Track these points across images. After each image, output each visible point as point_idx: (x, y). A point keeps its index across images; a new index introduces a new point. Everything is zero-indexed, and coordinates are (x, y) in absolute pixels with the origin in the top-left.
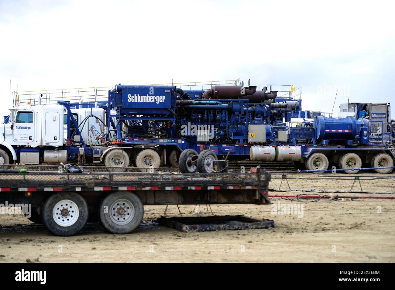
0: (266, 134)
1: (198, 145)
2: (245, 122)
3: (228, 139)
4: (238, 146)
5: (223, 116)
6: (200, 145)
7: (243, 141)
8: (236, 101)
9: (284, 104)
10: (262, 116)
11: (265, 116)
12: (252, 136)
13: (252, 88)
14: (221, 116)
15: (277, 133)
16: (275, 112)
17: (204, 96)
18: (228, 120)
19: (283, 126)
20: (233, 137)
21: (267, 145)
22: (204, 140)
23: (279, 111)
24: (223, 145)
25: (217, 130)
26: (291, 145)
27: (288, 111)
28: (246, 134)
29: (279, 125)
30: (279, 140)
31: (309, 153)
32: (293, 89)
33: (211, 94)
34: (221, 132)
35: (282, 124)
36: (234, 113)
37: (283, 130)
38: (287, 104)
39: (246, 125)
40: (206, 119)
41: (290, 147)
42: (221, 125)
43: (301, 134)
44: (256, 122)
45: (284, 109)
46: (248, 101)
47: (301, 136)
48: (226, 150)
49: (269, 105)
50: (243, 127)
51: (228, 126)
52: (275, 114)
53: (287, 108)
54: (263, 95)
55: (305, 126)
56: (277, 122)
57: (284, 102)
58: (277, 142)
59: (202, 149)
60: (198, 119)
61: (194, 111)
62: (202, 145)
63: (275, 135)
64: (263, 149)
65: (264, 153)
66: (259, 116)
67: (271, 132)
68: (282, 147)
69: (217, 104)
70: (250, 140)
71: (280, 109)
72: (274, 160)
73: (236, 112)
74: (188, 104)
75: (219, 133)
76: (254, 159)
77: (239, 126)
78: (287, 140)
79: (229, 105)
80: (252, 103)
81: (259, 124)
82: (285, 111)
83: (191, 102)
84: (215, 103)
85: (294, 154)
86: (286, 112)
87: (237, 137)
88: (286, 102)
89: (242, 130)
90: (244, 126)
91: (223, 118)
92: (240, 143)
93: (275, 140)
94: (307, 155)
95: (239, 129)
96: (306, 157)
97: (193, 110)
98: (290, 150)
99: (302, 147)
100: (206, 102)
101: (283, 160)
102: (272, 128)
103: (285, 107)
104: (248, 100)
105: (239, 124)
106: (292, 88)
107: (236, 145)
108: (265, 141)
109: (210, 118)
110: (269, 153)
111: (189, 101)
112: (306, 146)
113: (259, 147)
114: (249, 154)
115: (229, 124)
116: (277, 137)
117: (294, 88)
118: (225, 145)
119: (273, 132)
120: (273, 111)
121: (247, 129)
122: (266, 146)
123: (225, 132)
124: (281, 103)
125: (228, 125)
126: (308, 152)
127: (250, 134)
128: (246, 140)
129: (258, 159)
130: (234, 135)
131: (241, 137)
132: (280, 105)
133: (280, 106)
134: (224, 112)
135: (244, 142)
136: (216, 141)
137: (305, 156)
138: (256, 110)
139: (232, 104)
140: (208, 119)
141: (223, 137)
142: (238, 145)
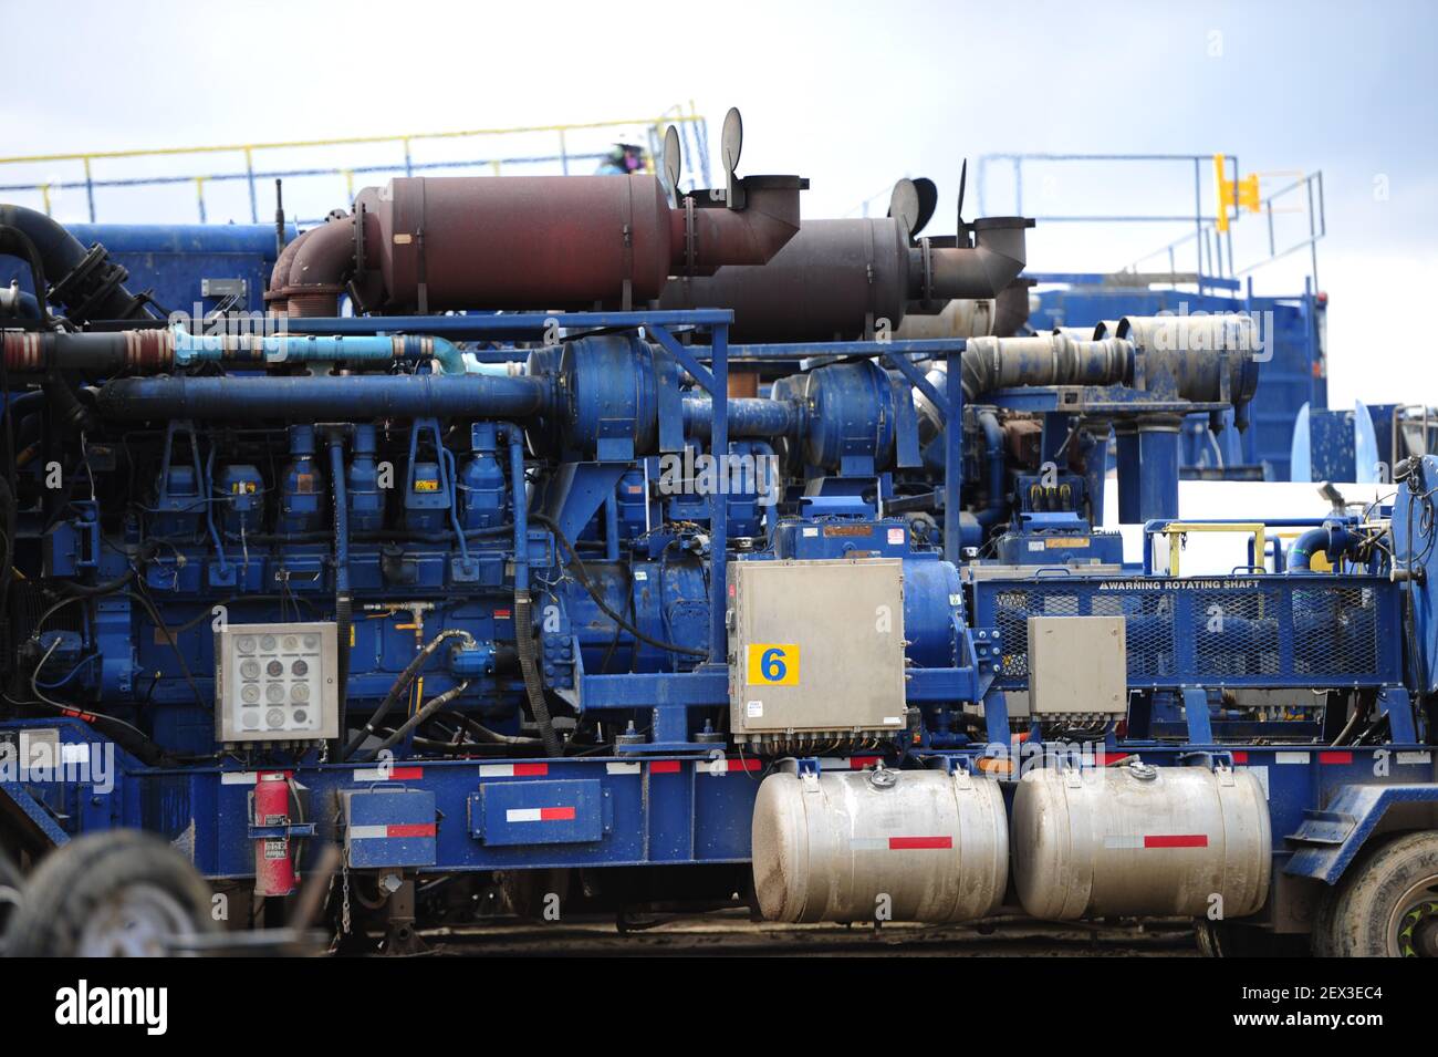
0: (909, 652)
1: (229, 779)
2: (704, 539)
3: (537, 703)
4: (637, 778)
5: (477, 483)
6: (250, 778)
7: (681, 722)
8: (610, 331)
9: (1109, 342)
10: (879, 470)
11: (909, 472)
12: (774, 670)
13: (761, 199)
14: (460, 479)
15: (1017, 641)
16: (1024, 426)
17: (286, 282)
18: (532, 522)
19: (1094, 568)
20: (586, 684)
21: (920, 756)
22: (290, 729)
23: (1057, 421)
24: (485, 771)
25: (418, 624)
26: (1169, 759)
27: (1149, 416)
28: (713, 653)
29: (1051, 556)
30: (1039, 709)
31: (1346, 832)
32: (1234, 193)
33: (353, 265)
34: (459, 641)
35: (1083, 543)
36: (589, 451)
37: (1085, 610)
38: (1140, 350)
39: (707, 564)
40: (310, 516)
41: (1150, 778)
42: (467, 568)
43: (1269, 642)
44: (810, 532)
45: (1101, 399)
46: (720, 325)
47: (1270, 663)
48: (514, 816)
49: (951, 355)
50: (683, 585)
51: (532, 580)
52: (1019, 454)
53: (1141, 385)
54: (890, 264)
55: (1305, 561)
56: (1039, 528)
57: (1112, 326)
58: (1017, 726)
59: (272, 819)
60: (222, 511)
61: (182, 438)
62: (270, 778)
63: (998, 659)
64: (883, 802)
65: (896, 843)
66: (849, 468)
67: (960, 624)
68: (1072, 776)
69: (417, 361)
70: (753, 712)
71: (1071, 398)
72: (991, 912)
73: (606, 435)
74: (117, 365)
75: (446, 652)
76: (798, 900)
77: (641, 576)
78: (1121, 706)
79: (535, 370)
80: (776, 349)
81: (838, 550)
82: (1117, 414)
83: (150, 347)
84: (398, 357)
85: (1199, 841)
86: (1128, 423)
87: (617, 689)
88: (1123, 330)
89: (675, 611)
90: (696, 577)
91: (484, 501)
92: (658, 745)
93: (1003, 702)
94: (1332, 858)
95: (639, 609)
96: (1322, 874)
97: (173, 427)
98: (1151, 810)
99: (1279, 776)
100: (306, 339)
101: (1091, 911)
102: (967, 589)
103: (1121, 372)
104: (725, 315)
105: (642, 555)
106: (1223, 185)
107: (614, 769)
108: (896, 720)
109: (350, 501)
110: (944, 843)
111: (130, 334)
112: (1324, 760)
113: (841, 776)
114: (750, 855)
115: (541, 557)
116: (1022, 682)
117: (1243, 177)
118: (507, 770)
119: (982, 626)
120: (1001, 419)
121: (722, 604)
122: (909, 764)
123: (505, 636)
124: (1080, 339)
125: (532, 571)
126: (1337, 819)
127: (747, 654)
128: (712, 716)
129: (834, 903)
130: (587, 671)
131: (661, 691)
132: (1067, 353)
133: (1070, 372)
134: (482, 440)
135: (691, 738)
136: (421, 728)
137: (1313, 863)
138: (820, 408)
139: (571, 364)
140: (324, 517)
141: (486, 685)
142: (635, 769)
